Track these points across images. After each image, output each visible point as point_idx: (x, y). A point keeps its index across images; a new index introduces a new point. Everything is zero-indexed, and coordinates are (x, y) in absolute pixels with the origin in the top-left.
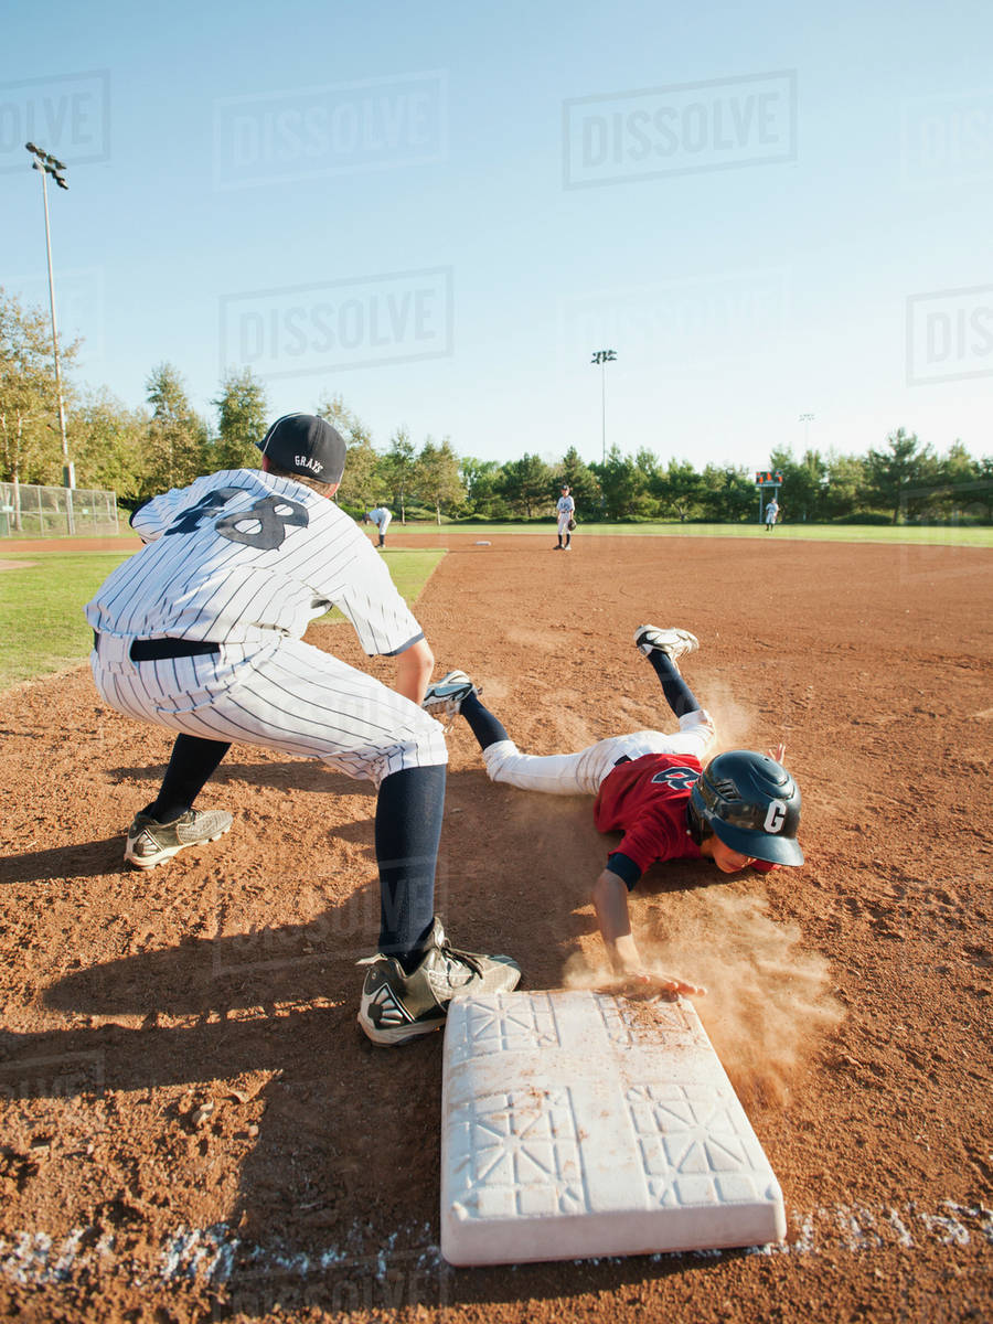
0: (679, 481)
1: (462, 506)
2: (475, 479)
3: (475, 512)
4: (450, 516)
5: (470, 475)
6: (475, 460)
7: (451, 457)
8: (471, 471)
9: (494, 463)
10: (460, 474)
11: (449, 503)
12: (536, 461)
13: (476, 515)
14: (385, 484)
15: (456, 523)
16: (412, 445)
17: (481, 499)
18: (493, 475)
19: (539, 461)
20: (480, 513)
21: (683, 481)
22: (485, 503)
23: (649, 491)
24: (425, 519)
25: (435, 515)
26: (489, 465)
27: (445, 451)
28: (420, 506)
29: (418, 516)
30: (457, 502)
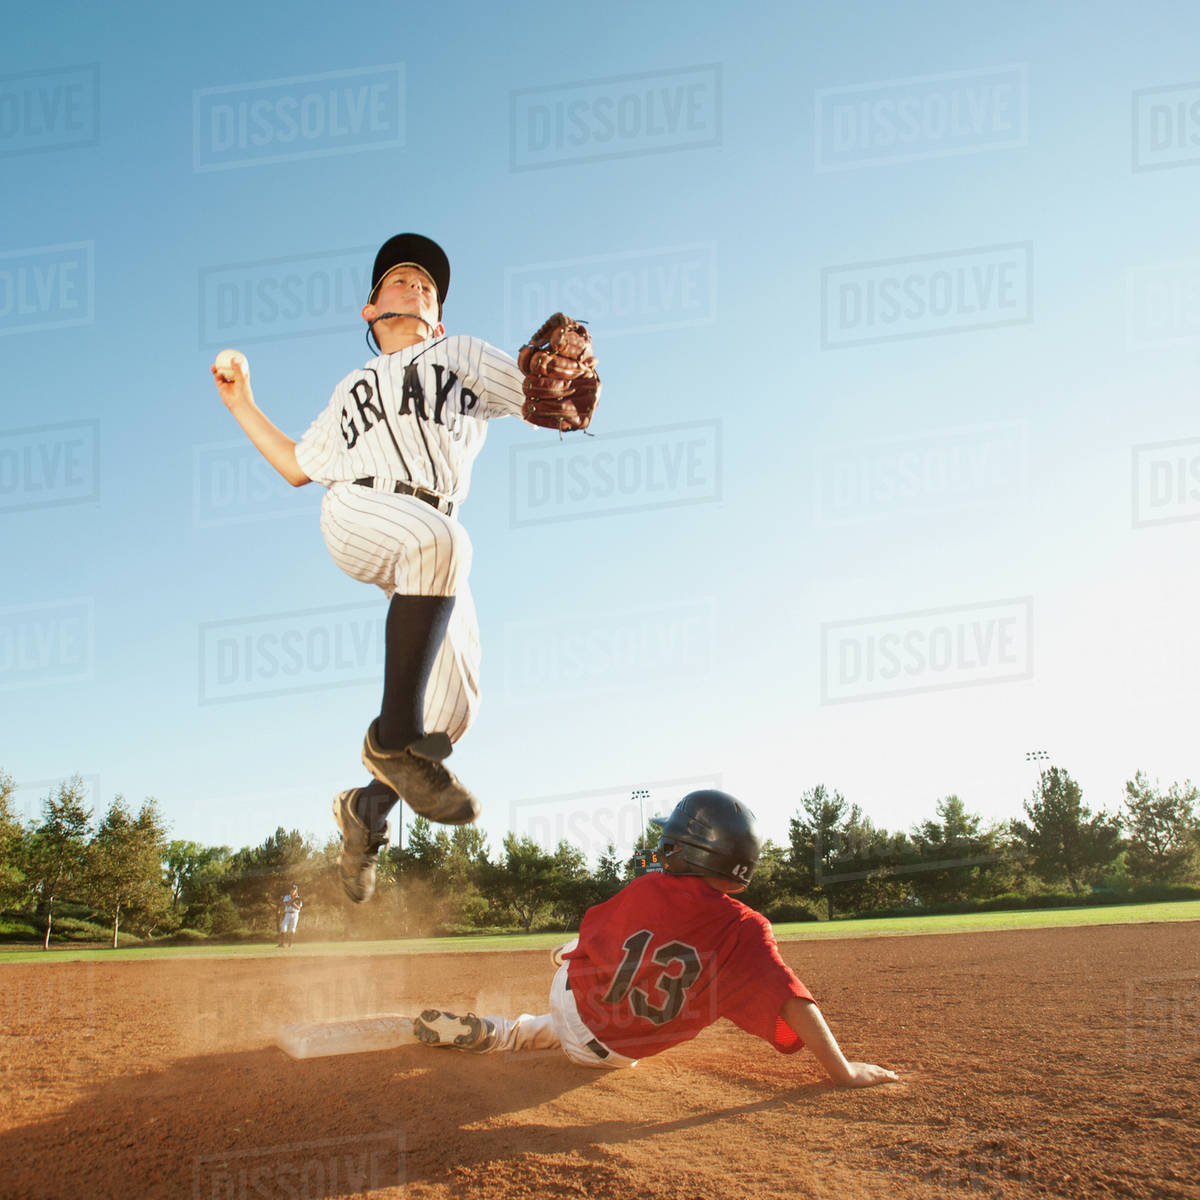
0: (523, 868)
1: (162, 915)
2: (188, 875)
3: (184, 925)
4: (139, 933)
5: (179, 868)
6: (192, 845)
7: (153, 833)
8: (182, 863)
9: (223, 850)
10: (165, 866)
11: (137, 909)
12: (296, 839)
13: (185, 930)
14: (23, 877)
15: (147, 945)
16: (86, 810)
17: (195, 905)
18: (219, 866)
19: (300, 840)
20: (192, 927)
21: (529, 867)
22: (202, 910)
23: (476, 885)
24: (89, 940)
25: (108, 932)
26: (212, 854)
27: (145, 823)
28: (80, 916)
29: (78, 935)
30: (153, 909)
